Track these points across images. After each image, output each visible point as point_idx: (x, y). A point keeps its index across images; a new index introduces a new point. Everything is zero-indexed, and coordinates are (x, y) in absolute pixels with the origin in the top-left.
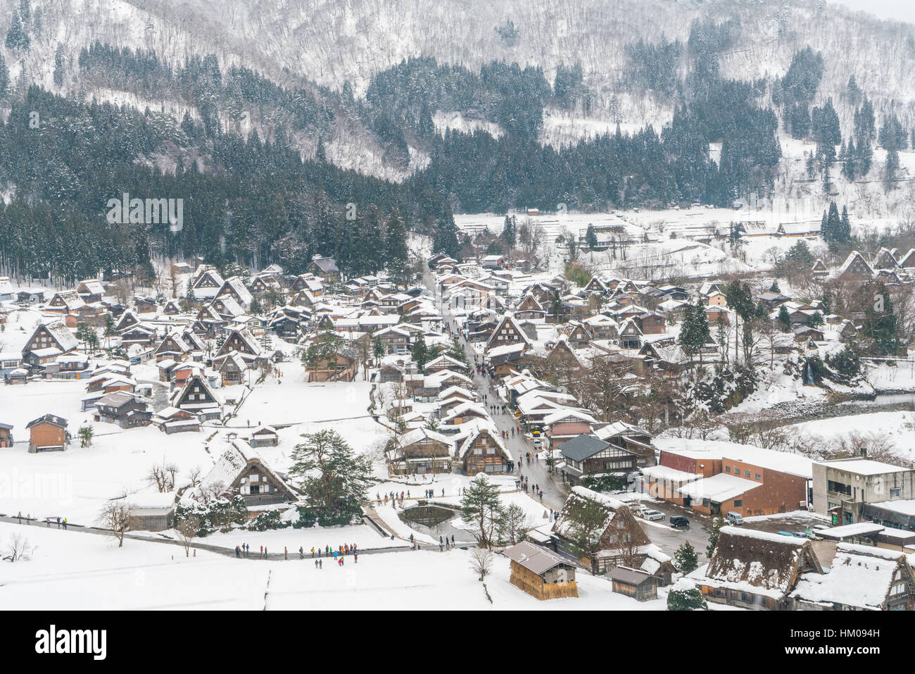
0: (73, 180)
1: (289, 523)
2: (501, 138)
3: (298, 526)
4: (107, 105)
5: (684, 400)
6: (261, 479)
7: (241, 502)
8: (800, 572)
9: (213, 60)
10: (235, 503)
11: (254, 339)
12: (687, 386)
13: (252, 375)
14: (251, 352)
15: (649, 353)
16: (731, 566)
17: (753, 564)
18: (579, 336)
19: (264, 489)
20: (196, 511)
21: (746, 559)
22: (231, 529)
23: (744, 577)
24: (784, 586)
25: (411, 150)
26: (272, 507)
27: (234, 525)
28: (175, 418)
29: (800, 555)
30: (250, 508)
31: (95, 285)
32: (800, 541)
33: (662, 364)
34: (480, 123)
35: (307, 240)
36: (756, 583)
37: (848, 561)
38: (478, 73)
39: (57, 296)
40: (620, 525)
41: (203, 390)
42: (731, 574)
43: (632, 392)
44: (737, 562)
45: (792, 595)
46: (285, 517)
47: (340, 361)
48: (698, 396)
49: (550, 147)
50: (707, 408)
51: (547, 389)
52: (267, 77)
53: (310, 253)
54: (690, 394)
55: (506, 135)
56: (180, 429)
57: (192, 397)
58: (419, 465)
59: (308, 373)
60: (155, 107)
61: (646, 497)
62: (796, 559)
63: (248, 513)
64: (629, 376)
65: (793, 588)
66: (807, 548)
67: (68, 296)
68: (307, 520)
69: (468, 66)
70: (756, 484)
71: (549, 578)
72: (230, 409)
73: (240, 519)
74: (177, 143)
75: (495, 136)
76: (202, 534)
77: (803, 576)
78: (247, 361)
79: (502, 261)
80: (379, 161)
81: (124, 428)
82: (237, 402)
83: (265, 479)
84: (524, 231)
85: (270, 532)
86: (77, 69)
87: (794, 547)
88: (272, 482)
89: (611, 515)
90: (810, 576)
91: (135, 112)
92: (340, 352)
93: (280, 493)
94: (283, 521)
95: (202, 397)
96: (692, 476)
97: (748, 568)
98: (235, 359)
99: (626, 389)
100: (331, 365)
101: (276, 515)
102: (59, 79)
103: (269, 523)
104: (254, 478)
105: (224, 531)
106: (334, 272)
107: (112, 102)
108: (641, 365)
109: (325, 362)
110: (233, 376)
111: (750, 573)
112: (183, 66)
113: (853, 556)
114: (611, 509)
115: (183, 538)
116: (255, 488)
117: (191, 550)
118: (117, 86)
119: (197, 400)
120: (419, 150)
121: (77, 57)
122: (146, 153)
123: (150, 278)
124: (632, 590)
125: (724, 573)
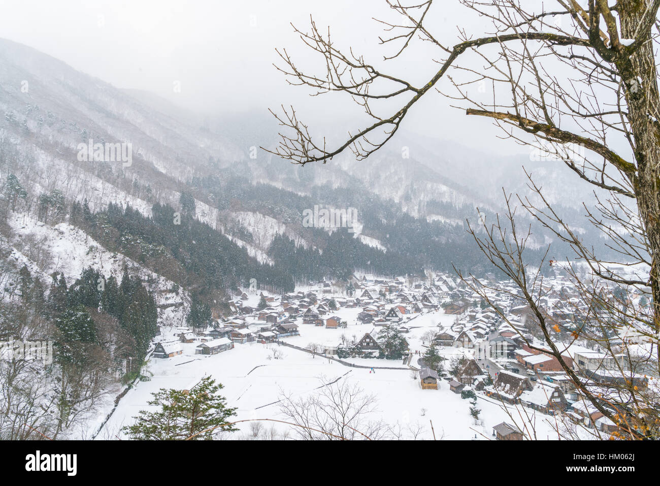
0: (408, 244)
1: (375, 357)
2: (583, 233)
3: (378, 358)
4: (434, 221)
5: (591, 331)
6: (370, 340)
7: (360, 348)
8: (524, 389)
9: (472, 204)
10: (357, 348)
11: (434, 298)
12: (594, 326)
13: (425, 310)
14: (431, 303)
15: (578, 312)
16: (500, 385)
17: (507, 385)
18: (559, 305)
19: (371, 344)
20: (344, 349)
21: (505, 383)
22: (355, 357)
23: (503, 390)
24: (515, 394)
25: (546, 237)
26: (370, 351)
27: (357, 355)
28: (378, 321)
29: (522, 383)
30: (363, 350)
31: (401, 279)
32: (523, 377)
33: (582, 316)
34: (577, 228)
35: (484, 267)
36: (506, 392)
37: (539, 387)
38: (578, 210)
39: (386, 281)
40: (473, 367)
41: (395, 313)
42: (500, 388)
43: (568, 326)
44: (502, 384)
45: (518, 398)
46: (374, 354)
47: (456, 307)
48: (597, 330)
49: (604, 237)
50: (602, 336)
51: (515, 321)
52: (491, 210)
53: (486, 271)
54: (594, 329)
55: (586, 233)
56: (380, 325)
57: (391, 315)
58: (442, 342)
59: (444, 311)
60: (448, 221)
61: (515, 361)
62: (520, 384)
63: (362, 352)
64: (567, 320)
65: (520, 395)
66: (526, 382)
67: (390, 282)
68: (381, 356)
69: (575, 208)
70: (551, 359)
71: (426, 381)
72: (407, 320)
73: (360, 353)
74: (449, 232)
75: (581, 233)
76: (345, 357)
77: (524, 392)
78: (424, 305)
79: (564, 278)
80: (532, 241)
81: (364, 323)
82: (411, 318)
83: (371, 341)
84: (582, 267)
85: (368, 359)
86: (425, 208)
87: (521, 379)
88: (374, 342)
89: (469, 362)
90: (527, 392)
91: (441, 222)
92: (455, 304)
93: (376, 346)
94: (373, 356)
95: (394, 315)
96: (530, 354)
97: (505, 386)
98: (418, 304)
99: (565, 325)
100: (451, 309)
101: (371, 353)
102: (419, 211)
103: (368, 356)
104: (368, 340)
105: (353, 357)
106: (493, 279)
107: (435, 220)
108: (573, 316)
109: (450, 307)
110: (418, 310)
111: (506, 388)
112: (461, 206)
113: (541, 386)
114: (469, 360)
115: (339, 359)
116: (368, 344)
117: (331, 360)
118: (438, 214)
119: (393, 316)
120: (550, 237)
121: (426, 204)
122: (437, 236)
123: (423, 277)
124: (455, 389)
125: (498, 388)
